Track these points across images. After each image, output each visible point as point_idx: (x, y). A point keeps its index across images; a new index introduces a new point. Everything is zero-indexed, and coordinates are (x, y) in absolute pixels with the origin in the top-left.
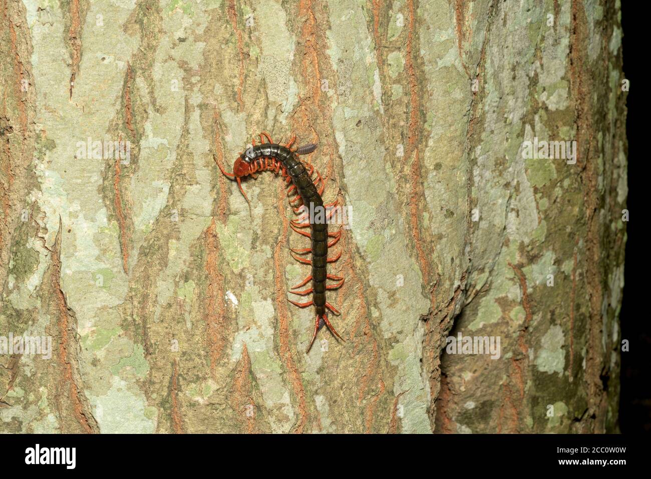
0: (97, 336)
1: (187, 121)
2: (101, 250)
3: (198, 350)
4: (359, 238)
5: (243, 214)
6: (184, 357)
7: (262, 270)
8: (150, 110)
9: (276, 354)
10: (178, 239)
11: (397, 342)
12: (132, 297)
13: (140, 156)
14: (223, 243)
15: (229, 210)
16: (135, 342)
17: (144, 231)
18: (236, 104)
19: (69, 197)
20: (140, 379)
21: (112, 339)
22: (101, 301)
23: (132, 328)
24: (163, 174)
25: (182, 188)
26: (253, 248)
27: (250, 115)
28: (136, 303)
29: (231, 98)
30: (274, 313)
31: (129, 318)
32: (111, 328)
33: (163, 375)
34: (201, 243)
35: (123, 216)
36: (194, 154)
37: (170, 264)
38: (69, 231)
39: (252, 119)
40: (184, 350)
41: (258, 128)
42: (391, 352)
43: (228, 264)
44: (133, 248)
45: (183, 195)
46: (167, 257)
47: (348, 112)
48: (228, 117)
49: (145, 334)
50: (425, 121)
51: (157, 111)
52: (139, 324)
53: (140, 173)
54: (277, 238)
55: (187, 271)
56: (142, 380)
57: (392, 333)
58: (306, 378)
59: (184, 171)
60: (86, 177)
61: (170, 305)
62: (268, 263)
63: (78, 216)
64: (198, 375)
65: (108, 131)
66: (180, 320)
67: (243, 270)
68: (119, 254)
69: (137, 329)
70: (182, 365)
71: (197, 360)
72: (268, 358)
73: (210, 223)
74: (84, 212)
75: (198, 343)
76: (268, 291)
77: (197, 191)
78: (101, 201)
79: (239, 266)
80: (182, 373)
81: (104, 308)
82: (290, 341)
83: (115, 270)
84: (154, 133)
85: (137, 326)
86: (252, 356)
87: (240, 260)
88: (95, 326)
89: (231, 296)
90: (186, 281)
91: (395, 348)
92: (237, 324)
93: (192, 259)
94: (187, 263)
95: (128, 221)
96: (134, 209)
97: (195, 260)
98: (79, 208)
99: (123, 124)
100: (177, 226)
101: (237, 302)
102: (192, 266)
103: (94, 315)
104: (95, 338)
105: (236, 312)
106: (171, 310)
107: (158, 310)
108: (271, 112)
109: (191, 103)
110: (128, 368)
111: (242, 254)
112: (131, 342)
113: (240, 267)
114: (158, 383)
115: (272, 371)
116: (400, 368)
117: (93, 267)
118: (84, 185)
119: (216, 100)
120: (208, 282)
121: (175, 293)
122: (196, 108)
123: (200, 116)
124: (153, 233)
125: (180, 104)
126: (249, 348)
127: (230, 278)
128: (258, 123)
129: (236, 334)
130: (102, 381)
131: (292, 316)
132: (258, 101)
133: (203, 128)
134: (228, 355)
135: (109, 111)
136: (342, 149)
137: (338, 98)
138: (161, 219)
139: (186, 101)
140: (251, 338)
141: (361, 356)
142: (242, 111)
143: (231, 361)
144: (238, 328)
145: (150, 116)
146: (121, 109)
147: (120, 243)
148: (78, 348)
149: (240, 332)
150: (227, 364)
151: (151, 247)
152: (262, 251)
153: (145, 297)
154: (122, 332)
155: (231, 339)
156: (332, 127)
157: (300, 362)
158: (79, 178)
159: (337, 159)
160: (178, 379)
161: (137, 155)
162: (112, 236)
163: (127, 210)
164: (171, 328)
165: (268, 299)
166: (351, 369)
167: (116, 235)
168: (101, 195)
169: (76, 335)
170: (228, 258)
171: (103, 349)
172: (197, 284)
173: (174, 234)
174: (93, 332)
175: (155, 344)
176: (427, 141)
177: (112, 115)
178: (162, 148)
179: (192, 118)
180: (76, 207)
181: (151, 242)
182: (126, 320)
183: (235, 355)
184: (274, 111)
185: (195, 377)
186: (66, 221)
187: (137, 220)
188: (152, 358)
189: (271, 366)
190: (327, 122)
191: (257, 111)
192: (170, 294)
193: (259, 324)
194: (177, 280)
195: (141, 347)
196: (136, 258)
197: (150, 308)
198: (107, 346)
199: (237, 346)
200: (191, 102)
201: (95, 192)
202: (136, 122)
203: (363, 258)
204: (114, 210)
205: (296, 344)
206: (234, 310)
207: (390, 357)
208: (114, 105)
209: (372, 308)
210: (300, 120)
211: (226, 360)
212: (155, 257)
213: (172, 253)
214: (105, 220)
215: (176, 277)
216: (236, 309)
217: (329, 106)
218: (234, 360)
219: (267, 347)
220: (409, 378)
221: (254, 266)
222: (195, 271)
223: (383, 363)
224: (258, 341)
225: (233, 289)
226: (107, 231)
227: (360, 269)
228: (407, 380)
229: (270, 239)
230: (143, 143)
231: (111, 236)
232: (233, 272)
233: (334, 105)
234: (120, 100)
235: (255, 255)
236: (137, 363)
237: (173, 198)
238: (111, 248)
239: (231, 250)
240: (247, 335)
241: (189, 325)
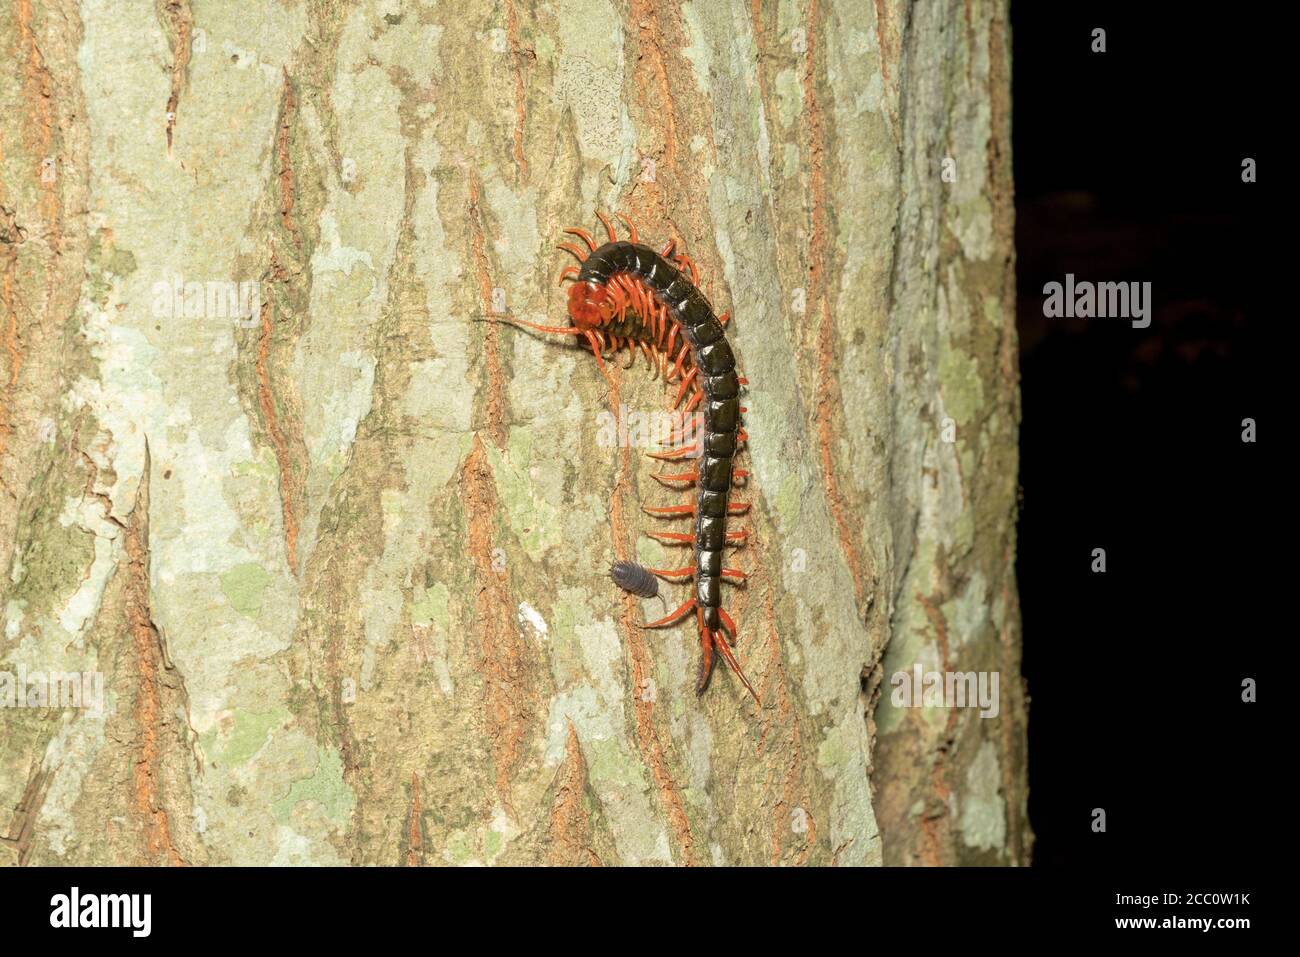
0: (236, 731)
1: (409, 211)
2: (242, 517)
3: (469, 747)
4: (764, 477)
5: (538, 422)
6: (435, 766)
7: (588, 550)
8: (331, 181)
9: (634, 746)
10: (404, 487)
11: (831, 724)
12: (306, 631)
13: (312, 293)
14: (503, 491)
15: (510, 412)
16: (319, 742)
17: (331, 470)
18: (513, 166)
19: (167, 390)
20: (336, 830)
21: (270, 737)
22: (240, 646)
23: (312, 707)
24: (362, 335)
25: (399, 370)
26: (568, 500)
27: (544, 193)
28: (315, 647)
29: (503, 154)
30: (620, 650)
31: (304, 683)
32: (266, 710)
33: (388, 817)
34: (454, 493)
35: (281, 436)
36: (427, 286)
37: (389, 548)
38: (168, 475)
39: (547, 201)
40: (437, 751)
41: (562, 221)
42: (822, 747)
43: (517, 538)
44: (307, 512)
45: (404, 385)
46: (380, 532)
47: (732, 190)
48: (500, 198)
49: (342, 722)
50: (837, 233)
51: (346, 186)
52: (325, 697)
53: (314, 334)
54: (612, 477)
55: (429, 563)
56: (341, 833)
57: (823, 704)
58: (693, 802)
59: (404, 329)
60: (205, 340)
61: (394, 646)
62: (599, 534)
63: (186, 437)
64: (469, 808)
65: (249, 230)
66: (423, 677)
67: (549, 552)
68: (278, 528)
69: (322, 710)
70: (431, 788)
71: (467, 771)
72: (620, 755)
73: (471, 445)
74: (199, 427)
75: (468, 730)
76: (604, 598)
77: (438, 373)
78: (234, 399)
79: (541, 543)
80: (433, 807)
81: (247, 662)
82: (654, 716)
83: (271, 566)
84: (342, 237)
85: (321, 701)
86: (587, 752)
87: (542, 530)
88: (228, 708)
89: (530, 614)
90: (429, 585)
91: (830, 739)
92: (552, 676)
93: (437, 532)
94: (428, 544)
95: (294, 447)
96: (307, 418)
97: (444, 535)
98: (189, 417)
99: (275, 215)
100: (396, 458)
101: (545, 625)
102: (437, 550)
103: (225, 680)
104: (230, 737)
105: (545, 651)
106: (398, 656)
107: (369, 659)
108: (590, 184)
109: (417, 166)
110: (310, 805)
111: (545, 514)
112: (313, 741)
113: (543, 545)
114: (377, 836)
115: (629, 785)
116: (837, 787)
117: (223, 561)
118: (199, 359)
119: (470, 157)
120: (479, 585)
121: (406, 614)
122: (430, 179)
123: (438, 197)
124: (347, 476)
125: (394, 168)
126: (580, 732)
127: (522, 574)
128: (560, 210)
129: (553, 699)
130: (254, 839)
131: (656, 656)
132: (557, 160)
133: (444, 226)
134: (536, 752)
135: (250, 181)
136: (729, 268)
137: (715, 156)
138: (361, 443)
139: (408, 159)
140: (582, 708)
141: (774, 756)
142: (527, 182)
143: (545, 766)
144: (555, 686)
145: (332, 198)
146: (273, 179)
147: (282, 499)
148: (193, 765)
149: (560, 695)
150: (534, 775)
151: (342, 509)
152: (586, 507)
153: (336, 630)
154: (290, 718)
155: (542, 714)
156: (708, 220)
157: (678, 762)
158: (187, 345)
159: (721, 292)
160: (424, 823)
161: (304, 290)
162: (266, 482)
163: (290, 421)
164: (402, 700)
165: (607, 618)
166: (756, 787)
167: (272, 478)
168: (234, 387)
169: (185, 734)
170: (516, 525)
171: (251, 762)
172: (452, 591)
173: (393, 475)
174: (226, 722)
175: (366, 742)
176: (839, 279)
177: (256, 191)
178: (360, 272)
179: (421, 201)
180: (181, 414)
181: (342, 499)
182: (297, 688)
183: (553, 752)
184: (595, 181)
185: (464, 814)
186: (160, 451)
187: (315, 444)
188: (360, 778)
189: (626, 772)
190: (698, 208)
191: (558, 182)
192: (393, 618)
193: (594, 677)
194: (409, 584)
195: (334, 752)
196: (312, 536)
197: (349, 656)
198: (259, 755)
199: (557, 728)
200: (417, 162)
201: (224, 378)
202: (300, 213)
203: (773, 525)
204: (261, 422)
205: (667, 722)
206: (541, 646)
207: (821, 761)
208: (258, 168)
209: (789, 643)
210: (644, 204)
211: (533, 766)
212: (350, 533)
213: (393, 522)
214: (247, 445)
215: (403, 576)
216: (545, 643)
217: (696, 172)
218: (551, 763)
219: (615, 729)
220: (852, 810)
221: (572, 542)
222: (445, 560)
223: (809, 773)
224: (597, 715)
225: (533, 596)
226: (252, 471)
227: (768, 550)
228: (850, 814)
229: (599, 479)
230: (318, 261)
231: (263, 482)
232: (528, 559)
233: (708, 170)
234: (269, 156)
235: (572, 516)
236: (328, 792)
237: (383, 393)
238: (264, 511)
239: (520, 508)
240: (576, 704)
241: (447, 687)
